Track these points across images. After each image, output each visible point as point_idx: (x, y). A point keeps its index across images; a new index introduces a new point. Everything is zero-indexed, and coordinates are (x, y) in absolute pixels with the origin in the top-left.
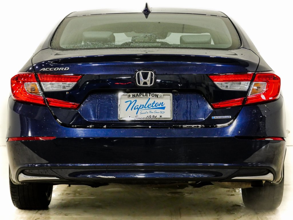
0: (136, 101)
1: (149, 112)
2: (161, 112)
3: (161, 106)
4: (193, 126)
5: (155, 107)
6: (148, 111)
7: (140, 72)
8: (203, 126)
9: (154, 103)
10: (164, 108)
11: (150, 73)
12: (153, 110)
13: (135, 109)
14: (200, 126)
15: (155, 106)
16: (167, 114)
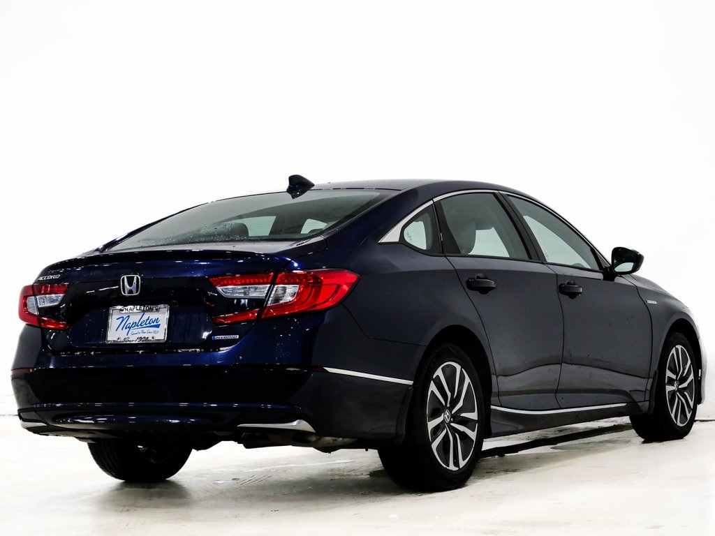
0: (129, 316)
1: (140, 332)
2: (155, 332)
3: (155, 323)
4: (190, 350)
5: (148, 325)
6: (140, 330)
7: (125, 277)
8: (203, 350)
9: (148, 319)
10: (158, 326)
11: (135, 276)
12: (146, 330)
13: (126, 328)
14: (198, 350)
15: (149, 323)
16: (160, 334)
